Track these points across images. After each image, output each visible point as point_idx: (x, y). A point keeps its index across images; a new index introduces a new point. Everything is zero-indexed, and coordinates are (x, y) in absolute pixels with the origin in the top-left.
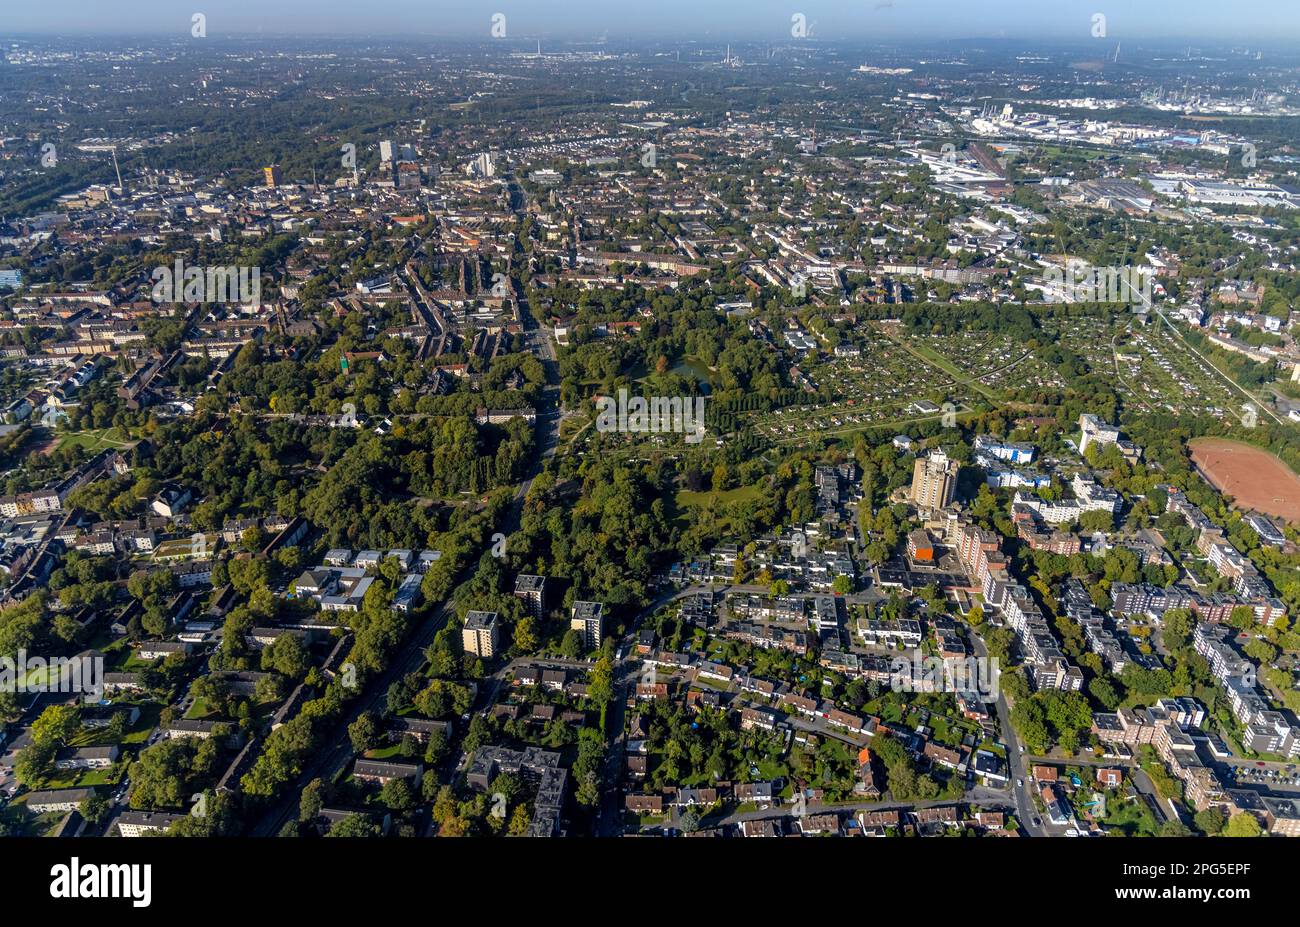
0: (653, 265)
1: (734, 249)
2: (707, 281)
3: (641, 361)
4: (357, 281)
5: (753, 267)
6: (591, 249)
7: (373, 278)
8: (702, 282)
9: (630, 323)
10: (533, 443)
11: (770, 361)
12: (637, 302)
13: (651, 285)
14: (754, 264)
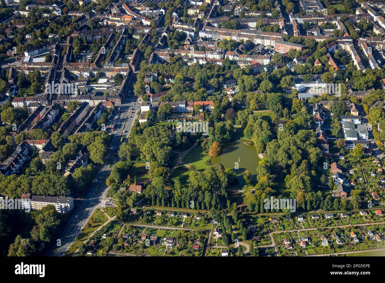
0: (258, 41)
1: (334, 27)
2: (295, 60)
3: (200, 143)
4: (25, 50)
5: (343, 46)
6: (216, 25)
7: (38, 48)
8: (291, 60)
9: (206, 103)
10: (47, 240)
11: (312, 156)
12: (225, 80)
13: (245, 62)
14: (343, 43)
